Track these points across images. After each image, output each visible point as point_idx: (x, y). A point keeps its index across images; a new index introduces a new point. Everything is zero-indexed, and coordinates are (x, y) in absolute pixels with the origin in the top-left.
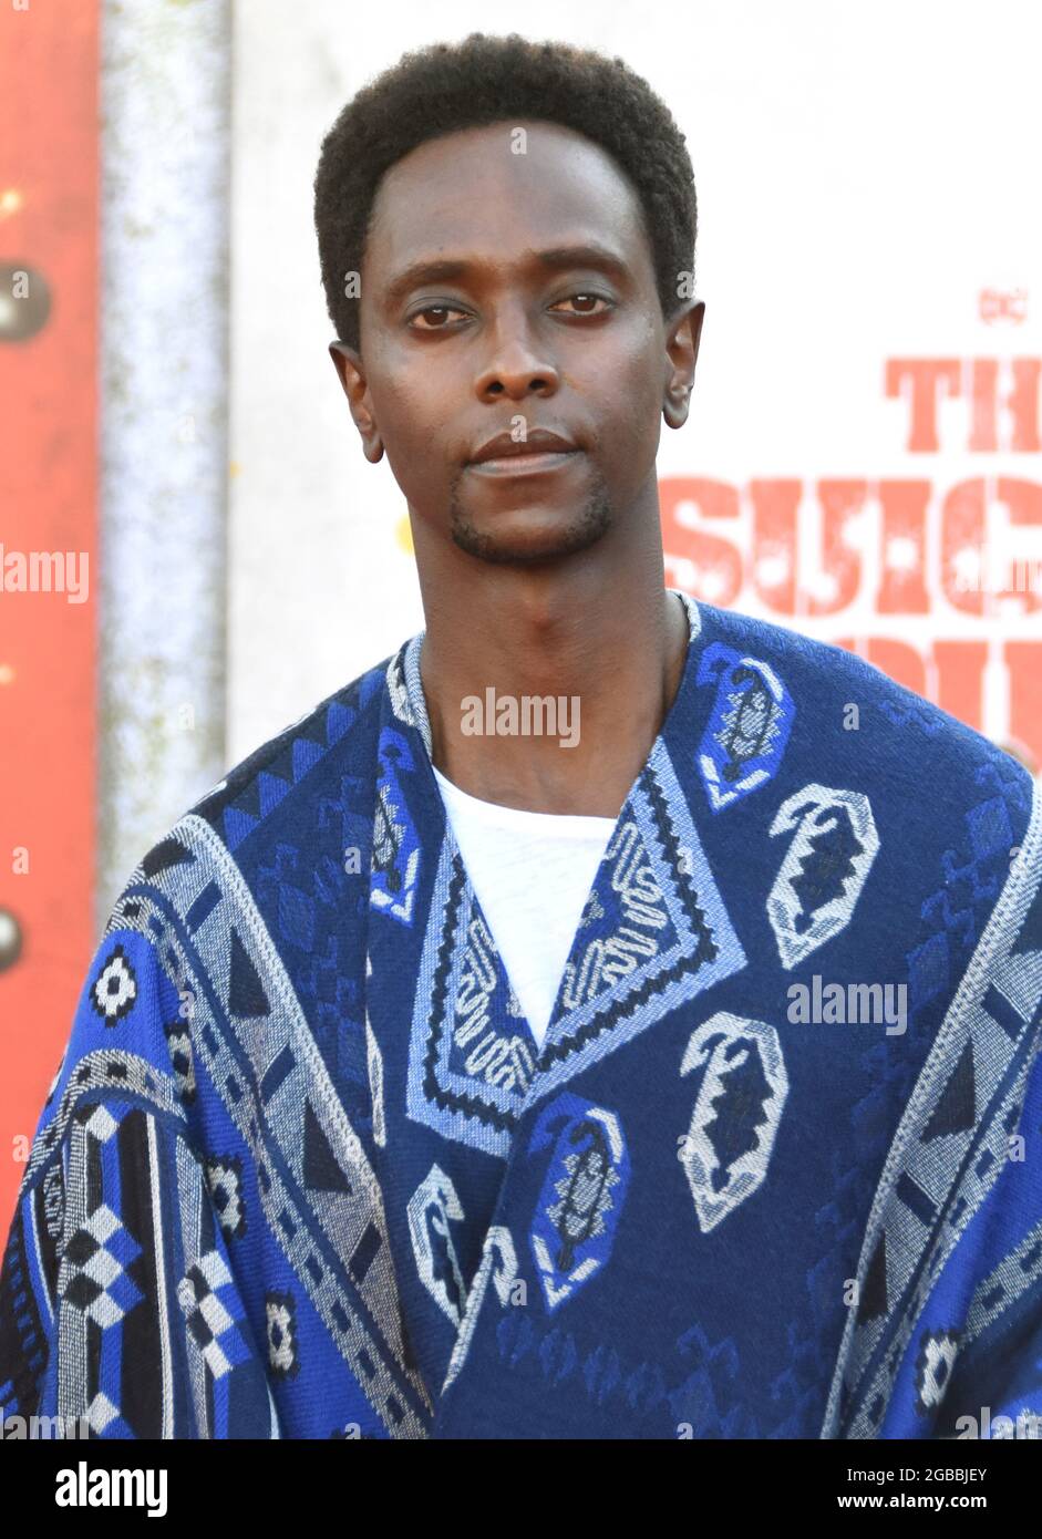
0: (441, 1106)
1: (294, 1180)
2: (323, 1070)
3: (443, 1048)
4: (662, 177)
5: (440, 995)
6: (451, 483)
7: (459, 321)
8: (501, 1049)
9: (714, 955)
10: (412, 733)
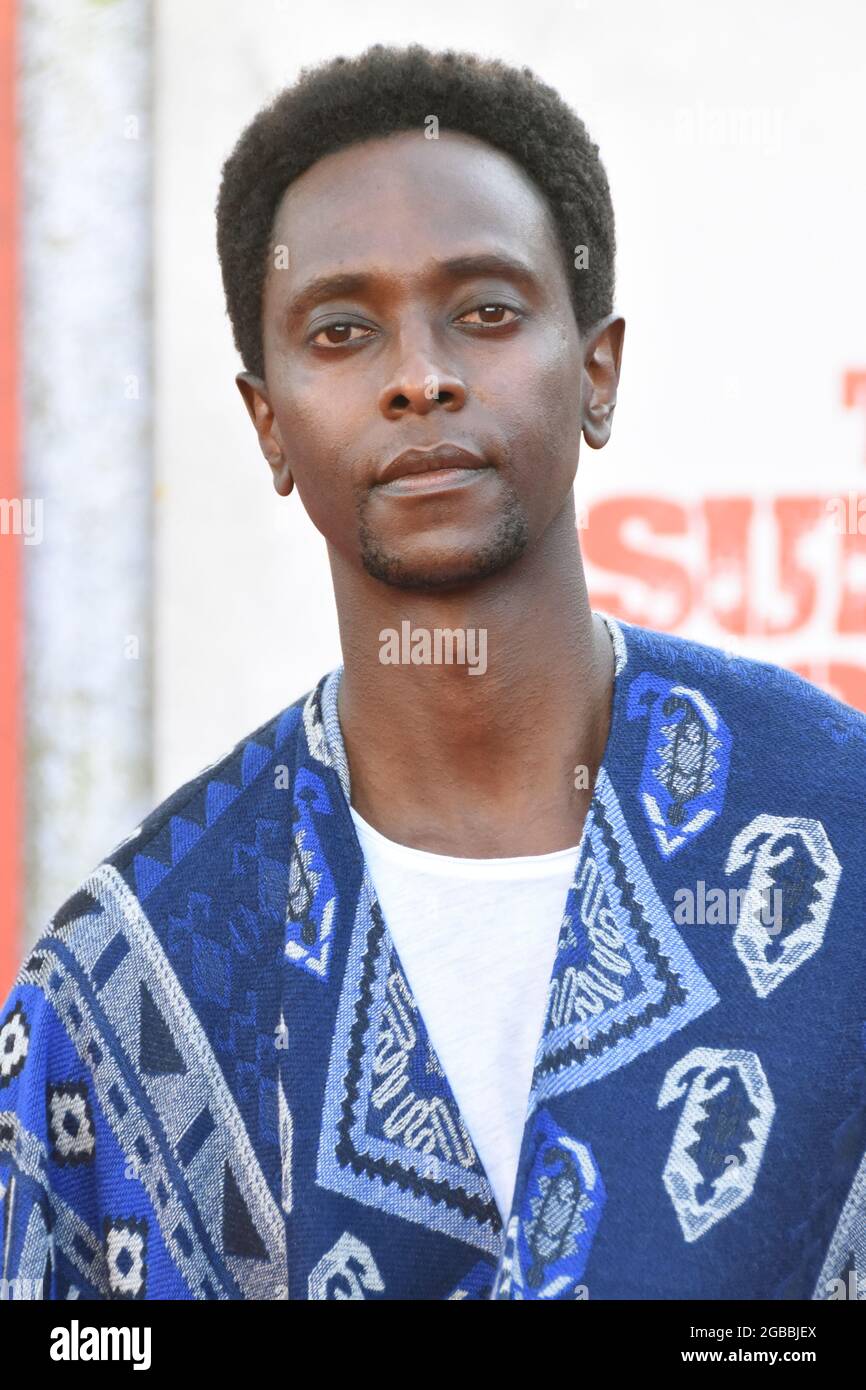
0: (357, 1171)
1: (214, 1247)
2: (244, 1132)
3: (360, 1110)
4: (572, 185)
5: (356, 1053)
6: (358, 506)
7: (363, 337)
8: (420, 1111)
9: (684, 998)
10: (328, 774)
